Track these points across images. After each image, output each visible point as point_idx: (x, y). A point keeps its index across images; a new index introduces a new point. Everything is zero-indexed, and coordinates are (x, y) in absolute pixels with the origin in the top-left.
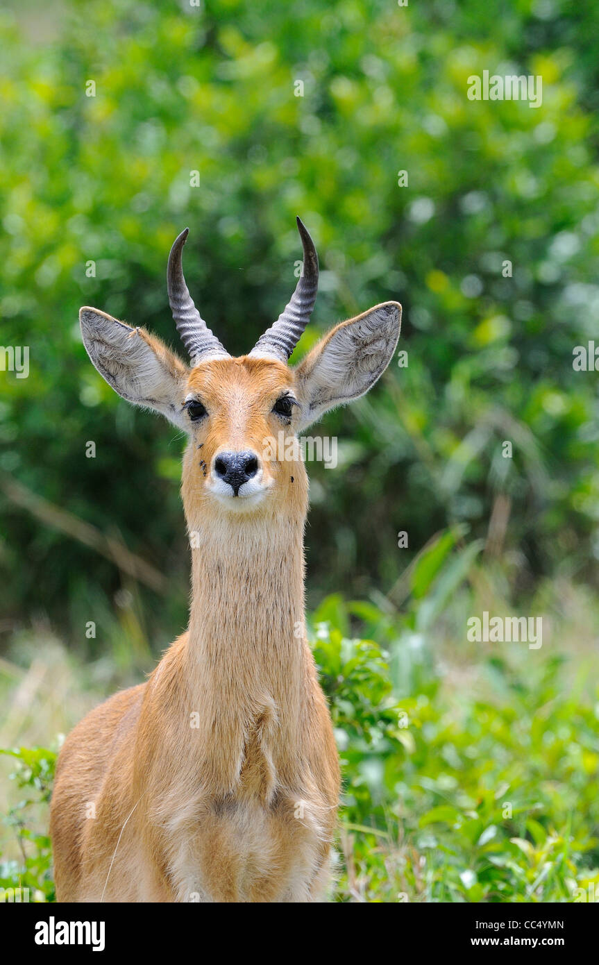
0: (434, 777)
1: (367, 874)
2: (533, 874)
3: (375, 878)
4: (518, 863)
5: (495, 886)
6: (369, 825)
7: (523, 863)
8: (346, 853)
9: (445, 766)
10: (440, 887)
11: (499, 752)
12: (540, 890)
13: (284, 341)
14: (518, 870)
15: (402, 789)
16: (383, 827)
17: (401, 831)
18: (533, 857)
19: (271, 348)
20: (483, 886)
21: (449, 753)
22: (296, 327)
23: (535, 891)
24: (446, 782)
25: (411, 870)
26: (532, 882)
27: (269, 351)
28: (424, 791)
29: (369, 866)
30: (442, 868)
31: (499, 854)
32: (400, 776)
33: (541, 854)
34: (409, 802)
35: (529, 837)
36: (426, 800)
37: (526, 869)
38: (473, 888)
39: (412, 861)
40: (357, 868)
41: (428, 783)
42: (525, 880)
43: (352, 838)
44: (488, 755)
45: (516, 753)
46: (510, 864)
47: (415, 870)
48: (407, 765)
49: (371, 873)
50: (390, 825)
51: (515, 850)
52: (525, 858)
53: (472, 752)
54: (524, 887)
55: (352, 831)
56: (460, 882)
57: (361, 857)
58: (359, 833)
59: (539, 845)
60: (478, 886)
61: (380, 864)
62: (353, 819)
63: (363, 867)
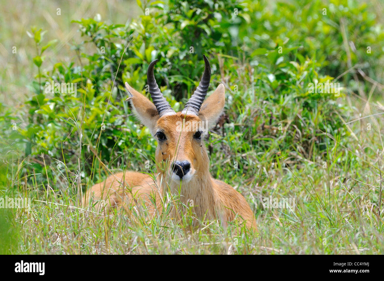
0: (260, 35)
1: (229, 75)
2: (299, 76)
3: (232, 78)
4: (293, 72)
5: (283, 81)
6: (230, 55)
7: (295, 72)
8: (220, 66)
9: (265, 30)
10: (260, 82)
11: (288, 25)
12: (302, 83)
13: (197, 105)
14: (293, 74)
15: (246, 39)
16: (236, 56)
17: (244, 57)
18: (300, 69)
19: (192, 110)
20: (278, 81)
21: (267, 25)
22: (201, 98)
23: (300, 83)
24: (265, 36)
25: (248, 74)
26: (299, 79)
27: (192, 111)
28: (256, 40)
29: (230, 72)
30: (261, 74)
31: (284, 68)
32: (246, 33)
33: (303, 68)
34: (249, 45)
35: (298, 61)
36: (257, 44)
37: (296, 74)
38: (274, 82)
39: (248, 70)
40: (225, 73)
41: (257, 37)
42: (296, 79)
43: (223, 60)
44: (284, 25)
45: (296, 25)
46: (290, 72)
47: (250, 74)
48: (249, 29)
49: (231, 75)
50: (239, 55)
51: (292, 66)
52: (296, 70)
53: (277, 24)
54: (296, 82)
55: (223, 57)
56: (268, 79)
57: (227, 68)
58: (226, 58)
59: (302, 64)
60: (276, 81)
61: (234, 71)
62: (223, 52)
63: (227, 72)
